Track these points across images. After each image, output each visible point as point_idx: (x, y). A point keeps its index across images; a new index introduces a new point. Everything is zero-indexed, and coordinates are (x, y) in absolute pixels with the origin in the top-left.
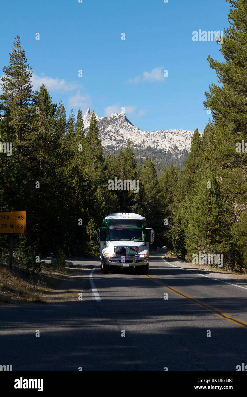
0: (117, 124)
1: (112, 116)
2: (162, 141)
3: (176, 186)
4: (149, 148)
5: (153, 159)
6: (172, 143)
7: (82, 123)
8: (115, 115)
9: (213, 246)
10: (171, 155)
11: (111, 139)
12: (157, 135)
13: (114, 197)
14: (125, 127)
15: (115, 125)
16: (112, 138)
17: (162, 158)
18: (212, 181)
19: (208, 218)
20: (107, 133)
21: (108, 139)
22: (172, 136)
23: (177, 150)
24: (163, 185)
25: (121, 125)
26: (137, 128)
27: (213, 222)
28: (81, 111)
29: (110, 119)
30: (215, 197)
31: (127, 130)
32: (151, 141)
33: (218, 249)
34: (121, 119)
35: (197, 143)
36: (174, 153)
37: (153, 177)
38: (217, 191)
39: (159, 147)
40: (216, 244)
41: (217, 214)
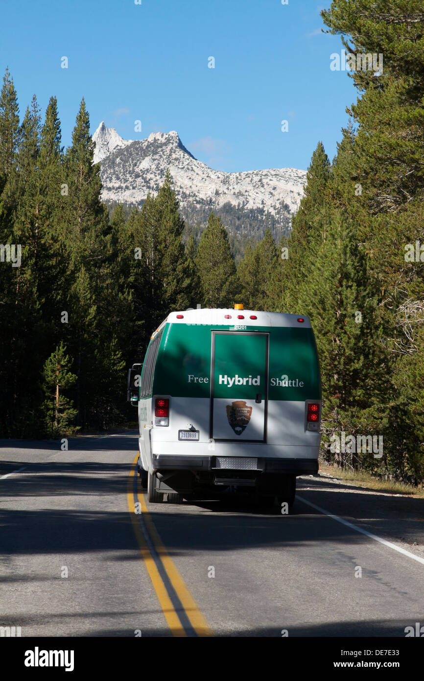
0: (161, 156)
1: (151, 139)
2: (255, 194)
3: (270, 274)
4: (228, 208)
5: (237, 229)
6: (277, 197)
7: (58, 129)
8: (158, 136)
9: (346, 413)
10: (274, 222)
11: (149, 187)
12: (244, 179)
13: (125, 299)
14: (179, 162)
15: (157, 157)
16: (151, 186)
17: (256, 228)
18: (347, 246)
19: (335, 341)
20: (141, 174)
21: (143, 186)
22: (277, 183)
23: (286, 213)
24: (249, 278)
25: (169, 157)
26: (203, 165)
27: (348, 352)
28: (56, 100)
29: (146, 144)
30: (353, 288)
31: (182, 168)
32: (233, 191)
33: (360, 423)
34: (171, 145)
35: (321, 175)
36: (281, 219)
37: (225, 259)
38: (358, 272)
39: (250, 206)
40: (354, 410)
41: (358, 332)
